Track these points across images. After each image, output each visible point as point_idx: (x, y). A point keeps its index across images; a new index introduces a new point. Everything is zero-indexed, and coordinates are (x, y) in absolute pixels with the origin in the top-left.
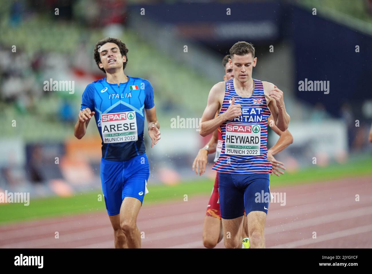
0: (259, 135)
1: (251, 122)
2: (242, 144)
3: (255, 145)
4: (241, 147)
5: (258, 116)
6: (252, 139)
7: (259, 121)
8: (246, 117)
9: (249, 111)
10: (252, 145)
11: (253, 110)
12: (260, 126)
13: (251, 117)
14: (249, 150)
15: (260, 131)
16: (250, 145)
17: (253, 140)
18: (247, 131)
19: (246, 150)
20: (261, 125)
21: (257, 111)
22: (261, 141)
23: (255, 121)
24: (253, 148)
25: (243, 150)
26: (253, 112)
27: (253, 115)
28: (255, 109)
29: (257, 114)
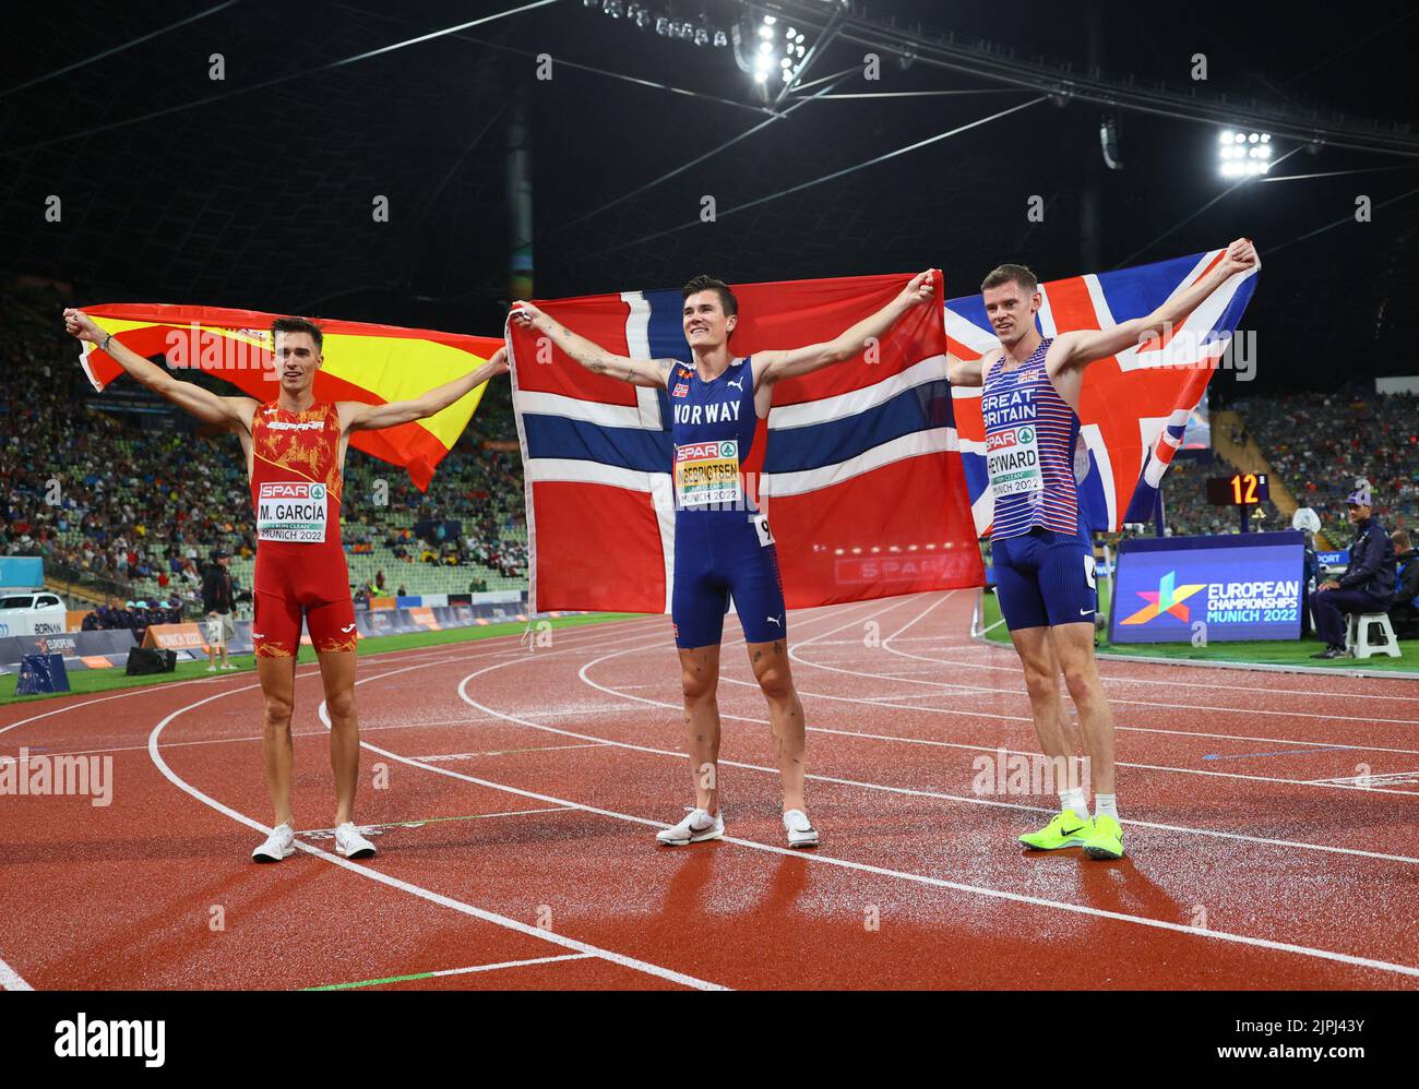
0: (1034, 445)
1: (1014, 420)
2: (1005, 472)
3: (1029, 468)
4: (1005, 478)
5: (1026, 407)
6: (1021, 456)
7: (1030, 417)
8: (1005, 412)
9: (1009, 400)
10: (1023, 469)
11: (1016, 394)
12: (1033, 427)
13: (1013, 409)
14: (1019, 481)
15: (1035, 438)
16: (1019, 470)
17: (1022, 460)
18: (1009, 444)
19: (1013, 482)
20: (1037, 424)
21: (1023, 397)
22: (1040, 458)
23: (1021, 417)
24: (1026, 475)
25: (1008, 483)
26: (1017, 399)
27: (1016, 406)
28: (1019, 391)
29: (1024, 403)
